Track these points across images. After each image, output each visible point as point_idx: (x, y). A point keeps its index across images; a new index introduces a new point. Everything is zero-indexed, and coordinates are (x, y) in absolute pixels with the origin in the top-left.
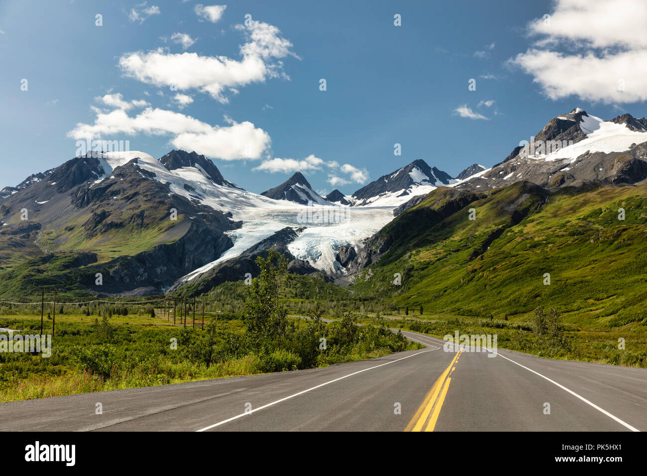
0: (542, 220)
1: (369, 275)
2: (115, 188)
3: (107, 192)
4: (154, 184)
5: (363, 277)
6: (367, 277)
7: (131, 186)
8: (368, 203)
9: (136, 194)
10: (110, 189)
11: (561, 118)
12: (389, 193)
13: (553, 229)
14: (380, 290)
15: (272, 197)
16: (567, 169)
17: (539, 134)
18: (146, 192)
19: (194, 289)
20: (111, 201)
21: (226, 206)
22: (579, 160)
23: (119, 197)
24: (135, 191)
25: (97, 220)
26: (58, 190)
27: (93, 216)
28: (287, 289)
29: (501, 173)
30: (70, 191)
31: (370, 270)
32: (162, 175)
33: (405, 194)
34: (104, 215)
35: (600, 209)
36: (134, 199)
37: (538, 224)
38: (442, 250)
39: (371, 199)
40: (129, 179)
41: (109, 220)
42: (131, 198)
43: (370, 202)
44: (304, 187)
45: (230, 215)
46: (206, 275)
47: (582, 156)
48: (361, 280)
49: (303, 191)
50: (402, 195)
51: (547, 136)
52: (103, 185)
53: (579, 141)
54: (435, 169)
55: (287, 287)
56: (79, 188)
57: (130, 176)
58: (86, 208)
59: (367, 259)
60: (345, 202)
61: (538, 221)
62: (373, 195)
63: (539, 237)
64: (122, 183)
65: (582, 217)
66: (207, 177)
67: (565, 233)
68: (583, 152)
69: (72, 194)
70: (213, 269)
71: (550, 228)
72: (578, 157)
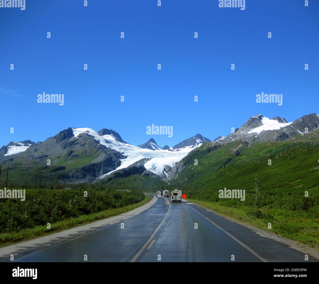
0: (248, 154)
1: (177, 177)
2: (77, 142)
3: (74, 143)
4: (93, 140)
5: (175, 178)
6: (176, 177)
7: (84, 141)
8: (179, 151)
9: (85, 144)
10: (76, 142)
11: (253, 117)
12: (187, 147)
13: (253, 157)
14: (181, 183)
15: (142, 148)
16: (256, 136)
17: (245, 123)
18: (89, 143)
19: (103, 181)
20: (75, 147)
21: (122, 150)
22: (261, 133)
23: (78, 145)
24: (85, 143)
25: (69, 154)
26: (56, 143)
27: (68, 152)
28: (140, 182)
29: (230, 138)
30: (60, 143)
31: (177, 175)
32: (97, 137)
33: (193, 147)
34: (71, 152)
35: (272, 149)
36: (84, 146)
37: (246, 156)
38: (207, 166)
39: (180, 149)
40: (83, 138)
41: (73, 154)
42: (83, 145)
43: (180, 150)
44: (154, 144)
45: (123, 153)
46: (109, 176)
47: (262, 131)
48: (173, 179)
49: (154, 145)
50: (192, 147)
51: (248, 124)
52: (73, 141)
53: (260, 126)
54: (205, 138)
55: (141, 181)
56: (64, 142)
57: (84, 137)
58: (66, 149)
59: (176, 170)
60: (169, 150)
61: (246, 155)
62: (181, 147)
63: (247, 160)
64: (80, 140)
65: (265, 153)
66: (116, 139)
67: (258, 159)
68: (262, 130)
69: (61, 144)
70: (112, 173)
71: (252, 157)
72: (261, 132)
